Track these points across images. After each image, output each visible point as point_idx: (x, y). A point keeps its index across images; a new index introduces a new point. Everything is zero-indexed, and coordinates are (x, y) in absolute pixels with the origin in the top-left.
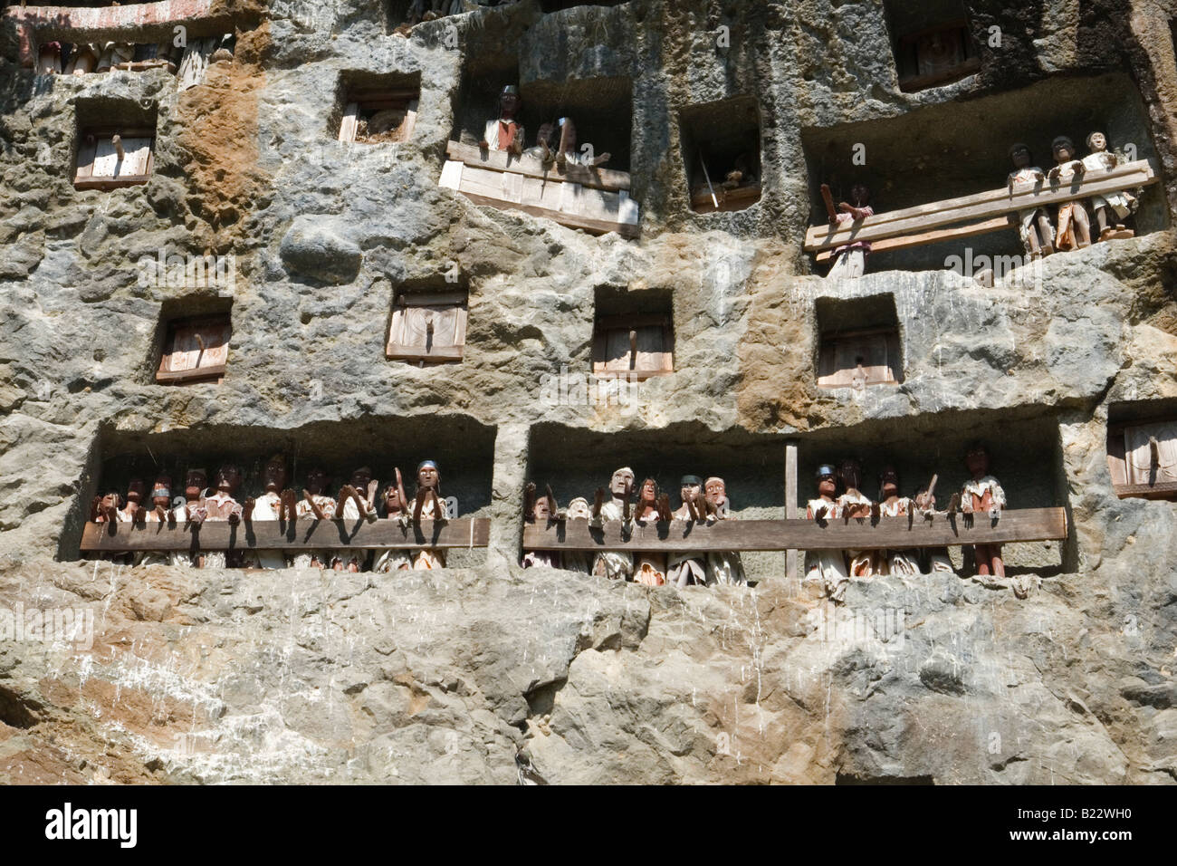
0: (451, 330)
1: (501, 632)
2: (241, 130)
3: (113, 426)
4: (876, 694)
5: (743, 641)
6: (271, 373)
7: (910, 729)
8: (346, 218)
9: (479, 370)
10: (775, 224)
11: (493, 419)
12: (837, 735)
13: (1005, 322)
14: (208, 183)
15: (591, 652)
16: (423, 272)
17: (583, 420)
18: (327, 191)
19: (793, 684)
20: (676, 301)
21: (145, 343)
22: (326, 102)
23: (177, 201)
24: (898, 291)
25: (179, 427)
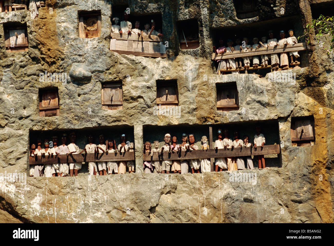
0: (118, 95)
1: (142, 194)
2: (52, 34)
3: (32, 129)
4: (233, 203)
5: (201, 190)
6: (72, 112)
7: (241, 212)
8: (86, 64)
9: (128, 110)
10: (204, 54)
11: (132, 124)
12: (224, 215)
14: (46, 52)
15: (164, 195)
16: (109, 79)
17: (156, 122)
18: (80, 55)
19: (213, 203)
20: (178, 83)
21: (36, 102)
22: (75, 22)
23: (38, 58)
24: (237, 81)
25: (50, 129)
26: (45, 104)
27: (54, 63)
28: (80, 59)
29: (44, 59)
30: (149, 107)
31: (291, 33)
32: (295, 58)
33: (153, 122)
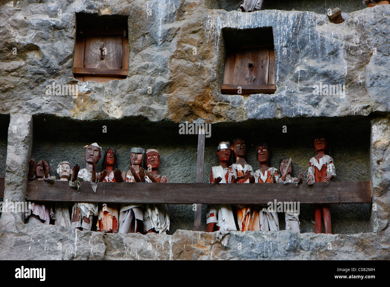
11: (7, 110)
13: (342, 54)
17: (67, 111)
20: (130, 24)
24: (276, 26)
30: (53, 74)
33: (58, 110)
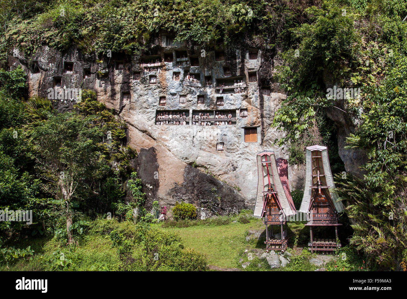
0: (185, 99)
2: (165, 79)
3: (157, 110)
6: (170, 105)
8: (175, 89)
9: (188, 104)
10: (213, 87)
11: (189, 109)
13: (232, 100)
14: (162, 85)
16: (182, 94)
20: (205, 96)
21: (159, 101)
22: (172, 75)
23: (159, 87)
24: (224, 96)
25: (163, 110)
26: (162, 102)
27: (165, 88)
28: (173, 87)
29: (161, 87)
30: (195, 104)
31: (242, 81)
32: (242, 90)
33: (196, 109)
